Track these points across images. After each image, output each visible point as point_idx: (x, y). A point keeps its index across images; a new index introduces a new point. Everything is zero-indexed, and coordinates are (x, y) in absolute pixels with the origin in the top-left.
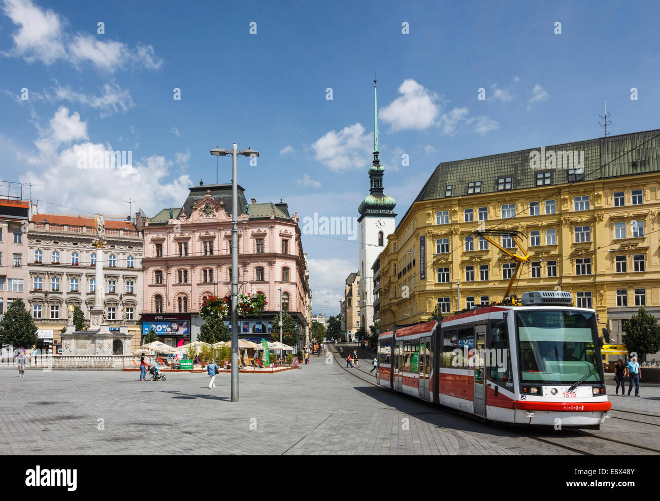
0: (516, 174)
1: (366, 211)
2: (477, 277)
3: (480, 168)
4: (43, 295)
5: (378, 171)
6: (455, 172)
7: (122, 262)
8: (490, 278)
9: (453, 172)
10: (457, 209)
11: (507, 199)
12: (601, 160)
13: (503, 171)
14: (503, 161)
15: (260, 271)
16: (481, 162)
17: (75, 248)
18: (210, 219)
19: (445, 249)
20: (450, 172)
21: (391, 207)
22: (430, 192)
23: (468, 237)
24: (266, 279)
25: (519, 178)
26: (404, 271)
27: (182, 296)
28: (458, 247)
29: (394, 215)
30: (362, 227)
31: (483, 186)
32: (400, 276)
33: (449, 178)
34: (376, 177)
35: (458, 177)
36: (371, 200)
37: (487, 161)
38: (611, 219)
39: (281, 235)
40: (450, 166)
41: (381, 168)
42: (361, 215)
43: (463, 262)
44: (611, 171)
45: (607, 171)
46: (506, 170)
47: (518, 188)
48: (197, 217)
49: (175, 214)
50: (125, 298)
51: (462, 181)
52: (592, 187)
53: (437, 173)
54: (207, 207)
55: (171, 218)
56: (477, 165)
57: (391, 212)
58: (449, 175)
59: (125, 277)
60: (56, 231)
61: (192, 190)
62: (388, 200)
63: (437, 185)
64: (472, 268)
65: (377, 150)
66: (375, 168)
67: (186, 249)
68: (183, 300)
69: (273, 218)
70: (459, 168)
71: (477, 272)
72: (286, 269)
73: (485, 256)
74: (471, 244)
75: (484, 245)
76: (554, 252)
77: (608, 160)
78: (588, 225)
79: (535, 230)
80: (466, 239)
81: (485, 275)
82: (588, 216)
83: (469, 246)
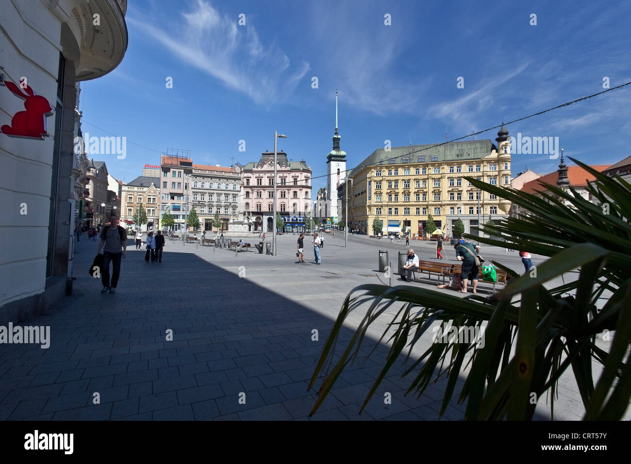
0: (410, 156)
1: (331, 158)
2: (393, 200)
3: (395, 152)
4: (197, 202)
5: (337, 138)
6: (384, 153)
7: (231, 187)
8: (399, 201)
10: (385, 169)
11: (406, 167)
12: (444, 152)
13: (404, 154)
14: (404, 150)
15: (295, 193)
16: (395, 149)
17: (211, 181)
18: (272, 169)
19: (379, 187)
20: (382, 153)
21: (344, 157)
22: (373, 161)
24: (298, 197)
25: (411, 158)
26: (359, 194)
27: (259, 204)
28: (385, 186)
29: (345, 161)
30: (329, 167)
31: (396, 160)
32: (356, 196)
33: (381, 156)
34: (336, 141)
35: (385, 156)
36: (334, 152)
37: (398, 149)
38: (448, 178)
39: (305, 177)
41: (339, 137)
42: (328, 160)
43: (387, 193)
44: (449, 158)
45: (447, 158)
47: (411, 162)
48: (266, 167)
49: (256, 166)
50: (232, 204)
51: (387, 158)
52: (440, 164)
54: (271, 162)
55: (254, 167)
57: (344, 159)
59: (233, 194)
60: (204, 173)
61: (263, 154)
62: (343, 153)
63: (376, 159)
64: (391, 195)
65: (337, 127)
66: (335, 136)
67: (261, 182)
68: (259, 206)
69: (301, 169)
71: (393, 196)
72: (307, 193)
73: (397, 191)
74: (391, 185)
75: (396, 186)
76: (425, 190)
77: (448, 153)
78: (439, 179)
79: (417, 181)
80: (389, 183)
81: (397, 199)
82: (439, 176)
83: (390, 186)
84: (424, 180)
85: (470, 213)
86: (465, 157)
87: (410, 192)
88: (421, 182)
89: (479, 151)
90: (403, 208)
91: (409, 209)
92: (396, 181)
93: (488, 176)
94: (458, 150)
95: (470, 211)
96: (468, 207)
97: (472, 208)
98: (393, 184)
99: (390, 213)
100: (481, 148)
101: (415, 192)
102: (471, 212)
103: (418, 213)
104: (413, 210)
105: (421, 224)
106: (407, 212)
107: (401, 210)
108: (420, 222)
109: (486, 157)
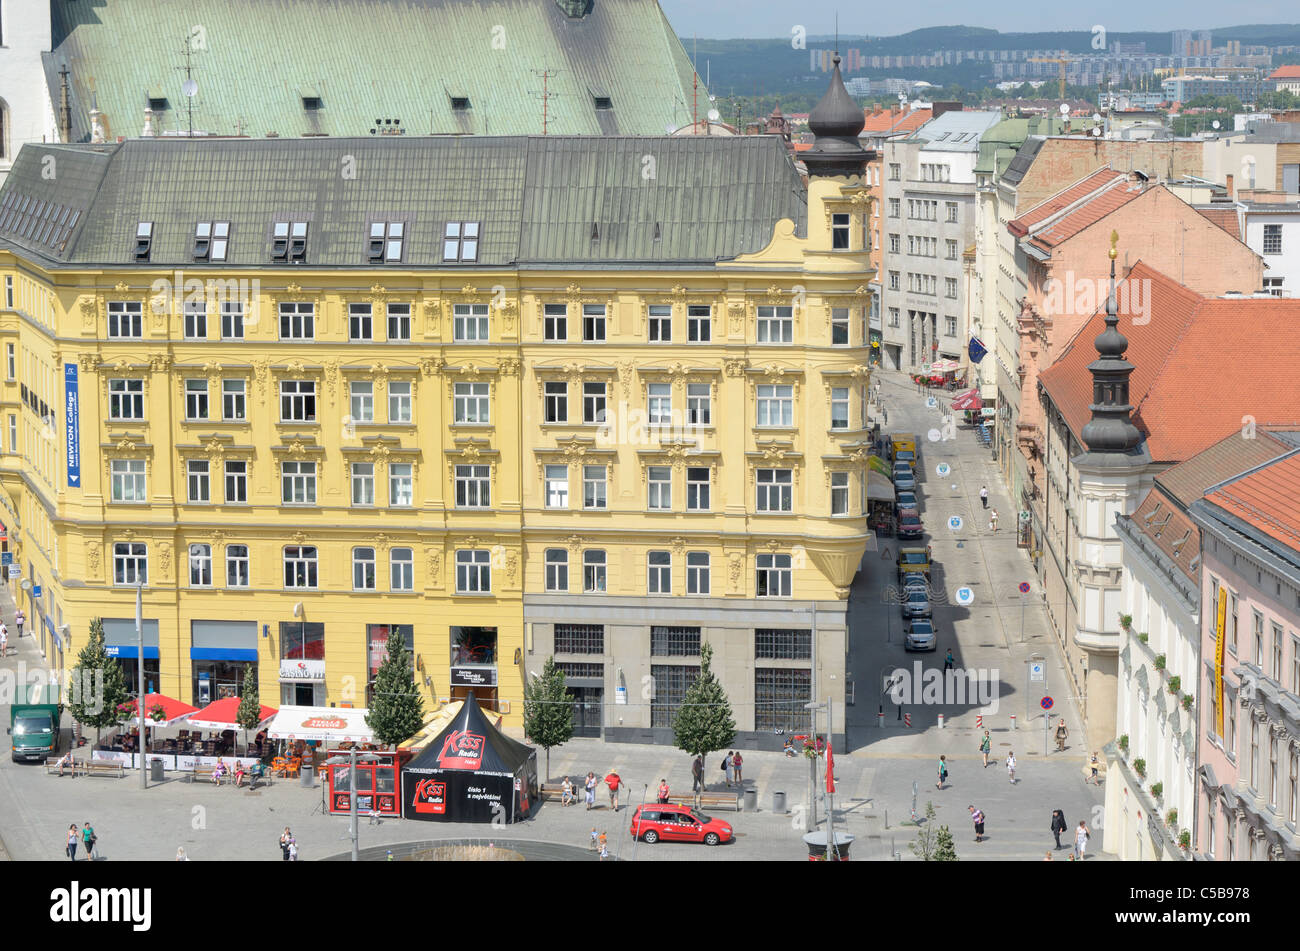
0: (320, 213)
2: (218, 493)
3: (231, 176)
6: (164, 177)
8: (250, 500)
9: (156, 176)
11: (292, 289)
12: (523, 205)
13: (287, 197)
14: (291, 165)
16: (234, 156)
20: (148, 177)
22: (92, 236)
23: (195, 382)
25: (326, 227)
28: (165, 403)
31: (233, 237)
33: (145, 197)
35: (170, 197)
37: (250, 155)
38: (535, 373)
40: (151, 156)
43: (179, 451)
44: (545, 245)
45: (534, 240)
46: (296, 196)
47: (322, 260)
51: (179, 214)
53: (115, 172)
56: (224, 167)
58: (146, 187)
63: (112, 216)
64: (203, 466)
70: (174, 166)
71: (217, 474)
73: (241, 439)
74: (203, 399)
75: (234, 406)
76: (407, 442)
77: (540, 209)
78: (485, 380)
79: (359, 381)
80: (191, 385)
81: (236, 490)
82: (488, 360)
83: (197, 406)
84: (401, 380)
85: (653, 587)
86: (634, 247)
87: (322, 453)
88: (380, 392)
89: (712, 209)
90: (278, 545)
91: (309, 551)
92: (234, 378)
93: (748, 373)
94: (601, 191)
95: (653, 573)
96: (641, 552)
97: (661, 558)
98: (215, 393)
99: (202, 576)
100: (726, 192)
101: (347, 453)
102: (659, 580)
103: (365, 577)
104: (334, 562)
105: (381, 646)
106: (300, 572)
107: (266, 560)
108: (376, 631)
109: (746, 260)
